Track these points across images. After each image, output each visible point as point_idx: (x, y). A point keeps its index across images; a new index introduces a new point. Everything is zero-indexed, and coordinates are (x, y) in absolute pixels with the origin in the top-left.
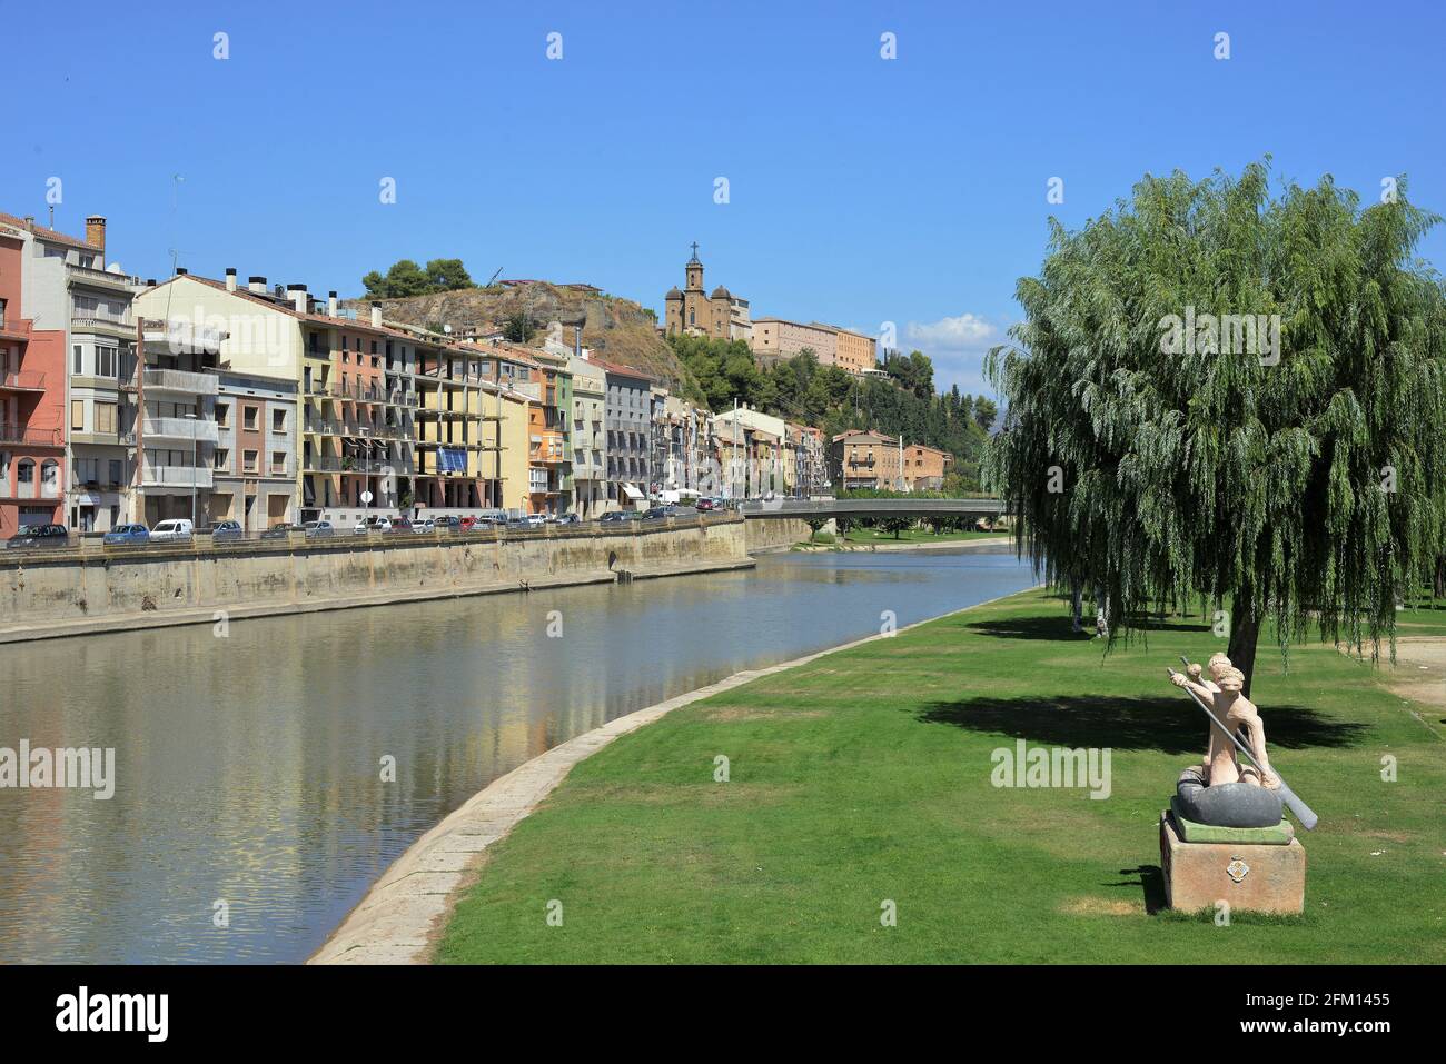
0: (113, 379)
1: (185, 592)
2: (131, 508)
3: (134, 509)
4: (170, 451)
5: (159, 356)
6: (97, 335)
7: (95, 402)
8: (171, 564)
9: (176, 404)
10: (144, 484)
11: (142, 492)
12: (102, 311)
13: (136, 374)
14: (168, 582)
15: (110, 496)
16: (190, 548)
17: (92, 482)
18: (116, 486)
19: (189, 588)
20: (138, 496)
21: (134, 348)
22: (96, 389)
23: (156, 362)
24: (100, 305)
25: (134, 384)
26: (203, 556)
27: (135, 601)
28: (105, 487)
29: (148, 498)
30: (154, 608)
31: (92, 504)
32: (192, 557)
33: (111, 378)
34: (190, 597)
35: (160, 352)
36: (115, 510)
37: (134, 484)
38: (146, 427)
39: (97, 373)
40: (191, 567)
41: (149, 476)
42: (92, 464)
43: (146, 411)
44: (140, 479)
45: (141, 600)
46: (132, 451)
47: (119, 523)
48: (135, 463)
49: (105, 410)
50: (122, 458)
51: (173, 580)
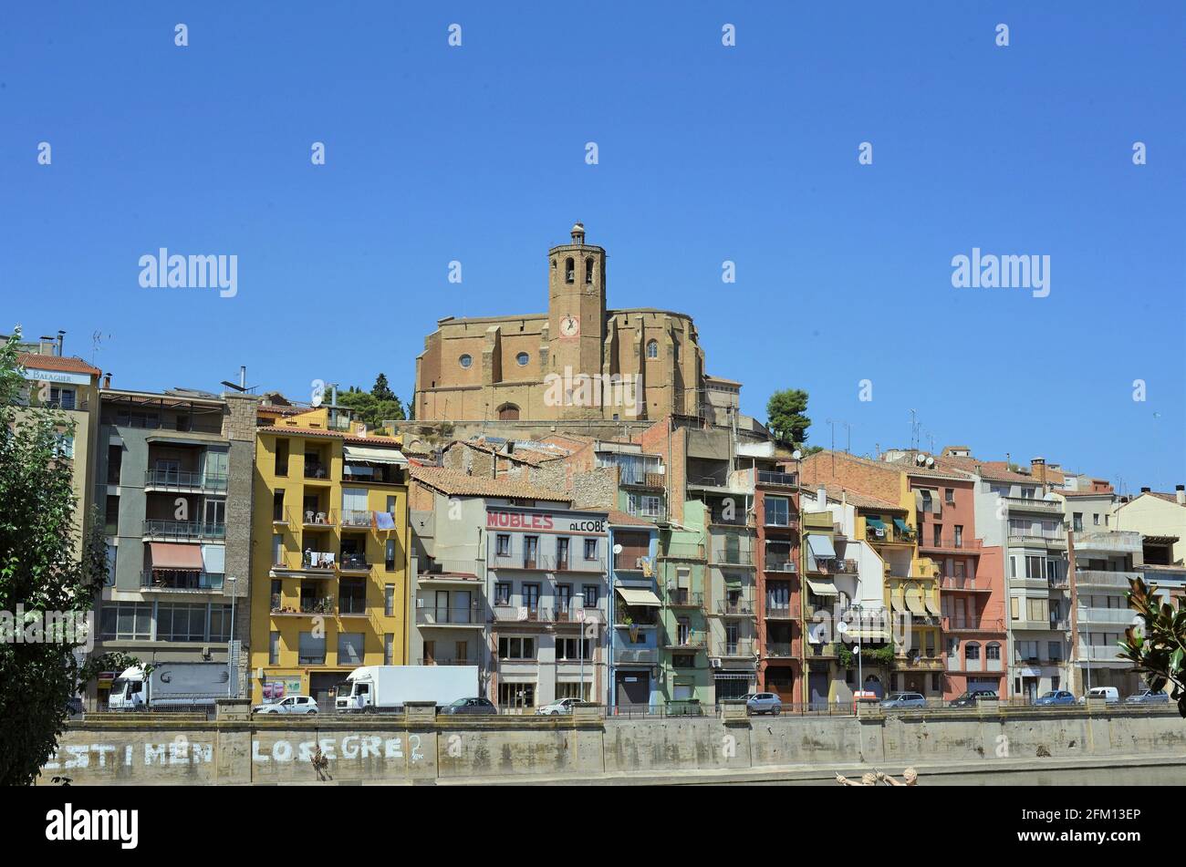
0: (1043, 581)
1: (1079, 743)
2: (1069, 678)
3: (1072, 679)
4: (1105, 634)
5: (1090, 560)
6: (1025, 547)
7: (1027, 598)
8: (1065, 722)
9: (1109, 597)
10: (1079, 660)
11: (1079, 666)
12: (1036, 529)
13: (1068, 576)
14: (1062, 736)
15: (1050, 670)
16: (1083, 709)
17: (1034, 659)
18: (1055, 661)
19: (1083, 741)
20: (1076, 669)
21: (1066, 555)
22: (1027, 588)
23: (1087, 564)
24: (1033, 525)
25: (1068, 583)
26: (1096, 716)
27: (1029, 749)
28: (1045, 662)
29: (1084, 671)
30: (1049, 755)
31: (1033, 675)
32: (1086, 716)
33: (1041, 579)
34: (1084, 748)
35: (1091, 558)
36: (1056, 681)
37: (1071, 659)
38: (1082, 615)
39: (1028, 576)
40: (1085, 725)
41: (1084, 652)
42: (1033, 645)
43: (1080, 603)
44: (1076, 655)
45: (1035, 749)
46: (1069, 634)
47: (1060, 689)
48: (1071, 644)
49: (1037, 604)
50: (1061, 640)
51: (1066, 734)
